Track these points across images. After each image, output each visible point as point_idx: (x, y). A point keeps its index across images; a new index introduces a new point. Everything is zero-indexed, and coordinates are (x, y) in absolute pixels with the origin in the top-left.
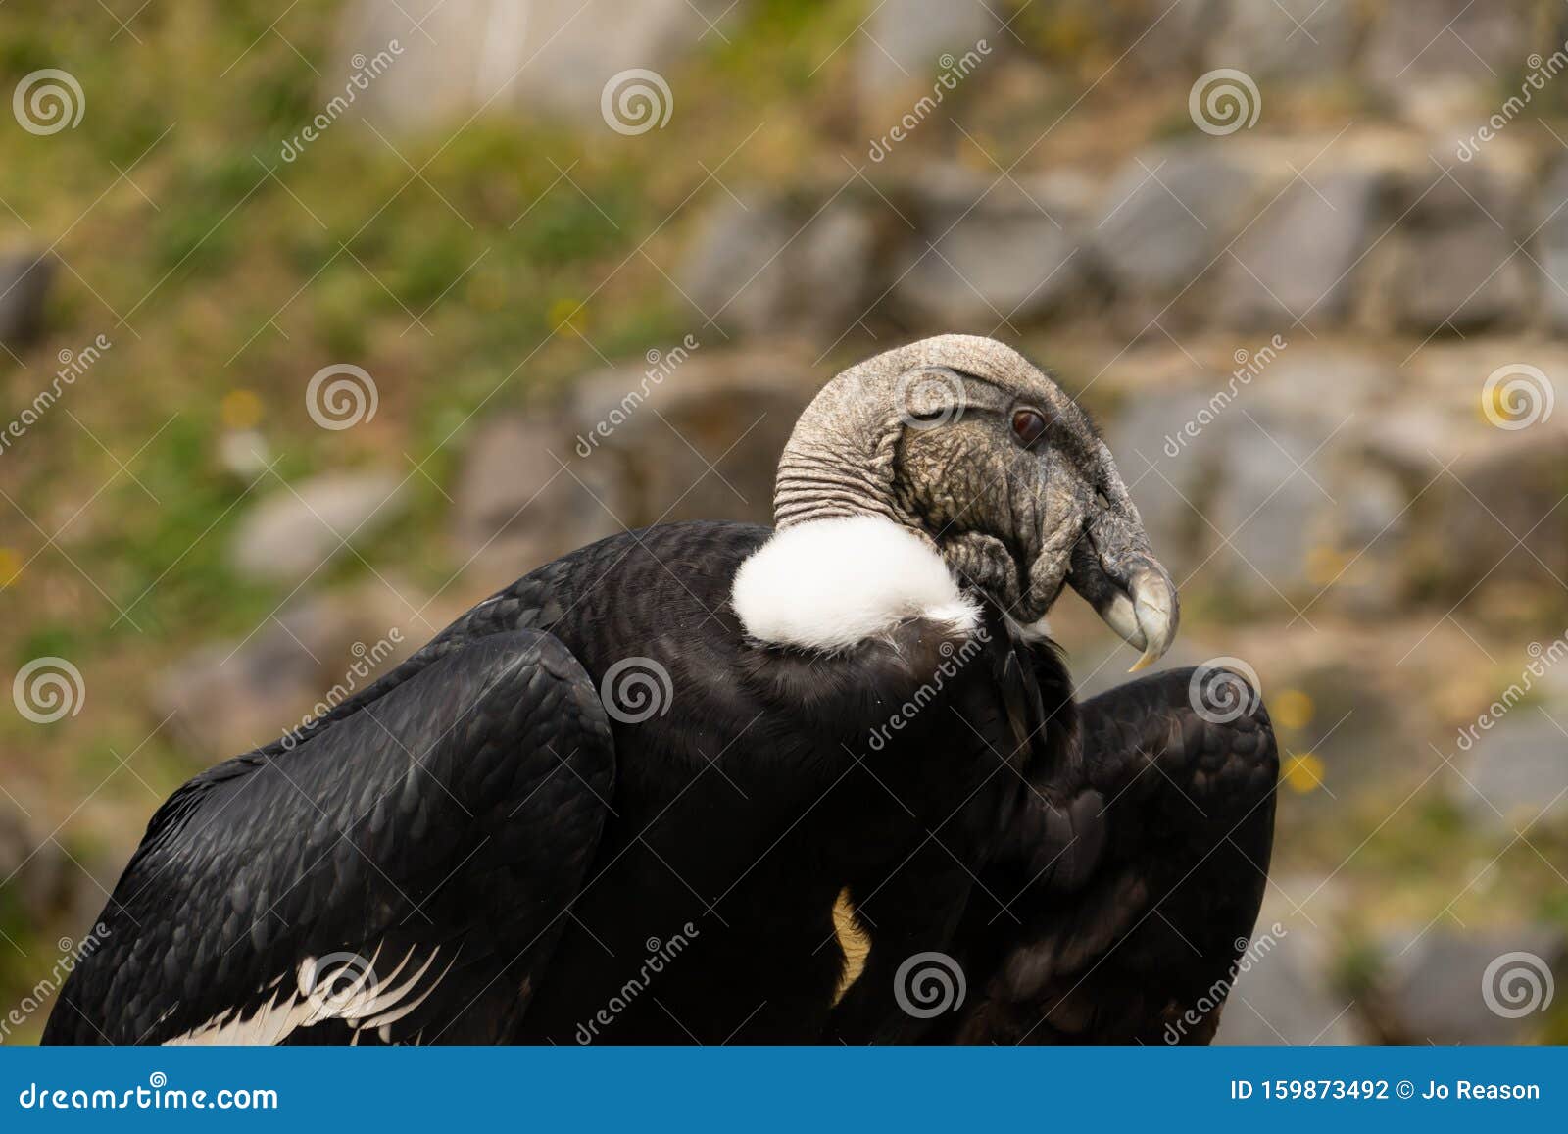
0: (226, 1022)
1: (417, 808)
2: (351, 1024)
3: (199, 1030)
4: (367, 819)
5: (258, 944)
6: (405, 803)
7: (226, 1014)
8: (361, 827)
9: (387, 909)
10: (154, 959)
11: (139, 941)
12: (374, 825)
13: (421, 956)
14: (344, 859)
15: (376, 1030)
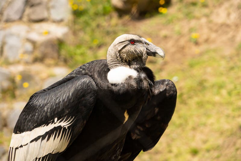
0: (44, 126)
1: (71, 98)
2: (62, 127)
3: (40, 127)
4: (64, 100)
5: (49, 116)
6: (70, 97)
7: (44, 125)
8: (63, 100)
9: (67, 111)
10: (33, 117)
11: (30, 115)
12: (66, 100)
13: (72, 118)
14: (61, 105)
15: (65, 127)
